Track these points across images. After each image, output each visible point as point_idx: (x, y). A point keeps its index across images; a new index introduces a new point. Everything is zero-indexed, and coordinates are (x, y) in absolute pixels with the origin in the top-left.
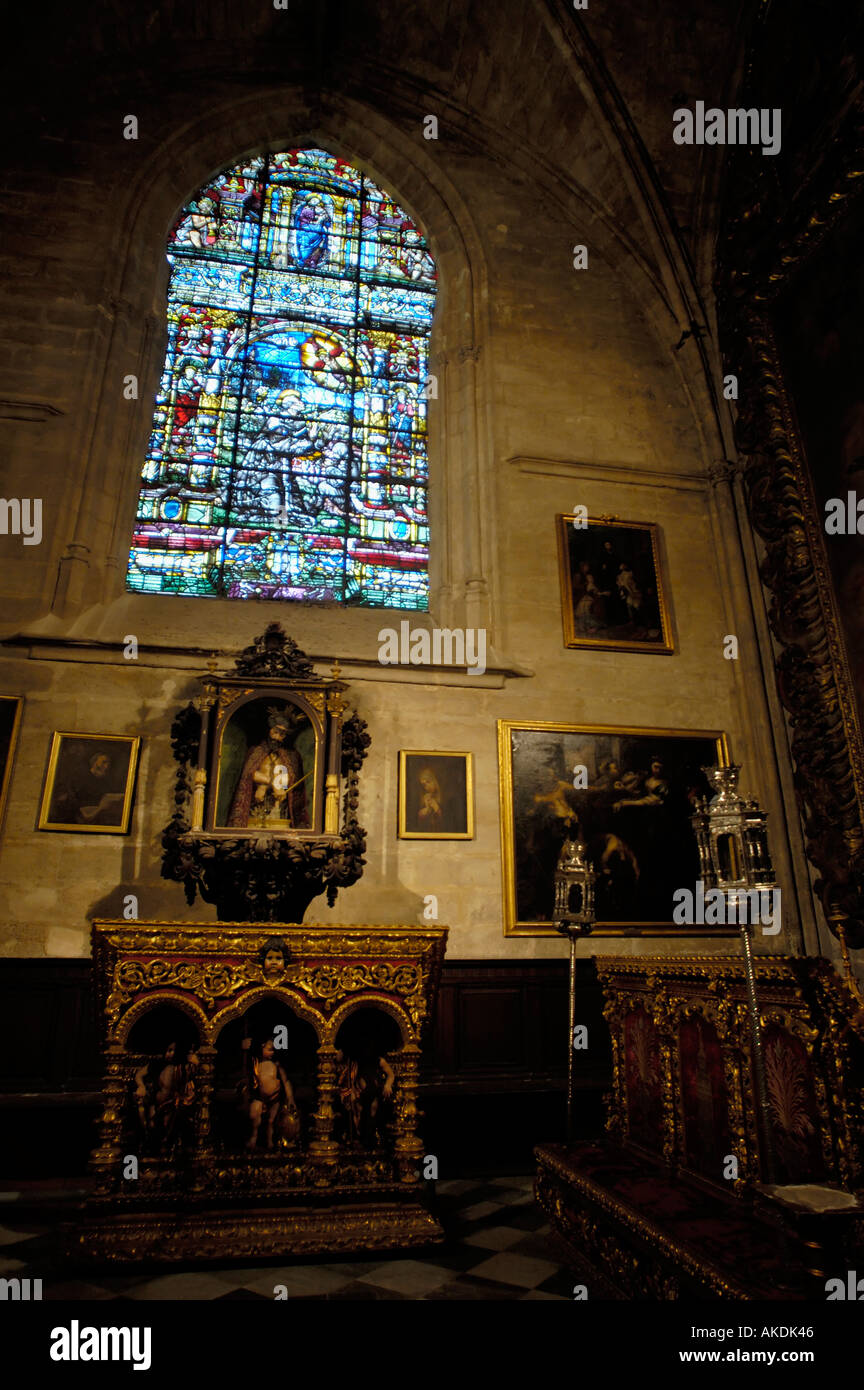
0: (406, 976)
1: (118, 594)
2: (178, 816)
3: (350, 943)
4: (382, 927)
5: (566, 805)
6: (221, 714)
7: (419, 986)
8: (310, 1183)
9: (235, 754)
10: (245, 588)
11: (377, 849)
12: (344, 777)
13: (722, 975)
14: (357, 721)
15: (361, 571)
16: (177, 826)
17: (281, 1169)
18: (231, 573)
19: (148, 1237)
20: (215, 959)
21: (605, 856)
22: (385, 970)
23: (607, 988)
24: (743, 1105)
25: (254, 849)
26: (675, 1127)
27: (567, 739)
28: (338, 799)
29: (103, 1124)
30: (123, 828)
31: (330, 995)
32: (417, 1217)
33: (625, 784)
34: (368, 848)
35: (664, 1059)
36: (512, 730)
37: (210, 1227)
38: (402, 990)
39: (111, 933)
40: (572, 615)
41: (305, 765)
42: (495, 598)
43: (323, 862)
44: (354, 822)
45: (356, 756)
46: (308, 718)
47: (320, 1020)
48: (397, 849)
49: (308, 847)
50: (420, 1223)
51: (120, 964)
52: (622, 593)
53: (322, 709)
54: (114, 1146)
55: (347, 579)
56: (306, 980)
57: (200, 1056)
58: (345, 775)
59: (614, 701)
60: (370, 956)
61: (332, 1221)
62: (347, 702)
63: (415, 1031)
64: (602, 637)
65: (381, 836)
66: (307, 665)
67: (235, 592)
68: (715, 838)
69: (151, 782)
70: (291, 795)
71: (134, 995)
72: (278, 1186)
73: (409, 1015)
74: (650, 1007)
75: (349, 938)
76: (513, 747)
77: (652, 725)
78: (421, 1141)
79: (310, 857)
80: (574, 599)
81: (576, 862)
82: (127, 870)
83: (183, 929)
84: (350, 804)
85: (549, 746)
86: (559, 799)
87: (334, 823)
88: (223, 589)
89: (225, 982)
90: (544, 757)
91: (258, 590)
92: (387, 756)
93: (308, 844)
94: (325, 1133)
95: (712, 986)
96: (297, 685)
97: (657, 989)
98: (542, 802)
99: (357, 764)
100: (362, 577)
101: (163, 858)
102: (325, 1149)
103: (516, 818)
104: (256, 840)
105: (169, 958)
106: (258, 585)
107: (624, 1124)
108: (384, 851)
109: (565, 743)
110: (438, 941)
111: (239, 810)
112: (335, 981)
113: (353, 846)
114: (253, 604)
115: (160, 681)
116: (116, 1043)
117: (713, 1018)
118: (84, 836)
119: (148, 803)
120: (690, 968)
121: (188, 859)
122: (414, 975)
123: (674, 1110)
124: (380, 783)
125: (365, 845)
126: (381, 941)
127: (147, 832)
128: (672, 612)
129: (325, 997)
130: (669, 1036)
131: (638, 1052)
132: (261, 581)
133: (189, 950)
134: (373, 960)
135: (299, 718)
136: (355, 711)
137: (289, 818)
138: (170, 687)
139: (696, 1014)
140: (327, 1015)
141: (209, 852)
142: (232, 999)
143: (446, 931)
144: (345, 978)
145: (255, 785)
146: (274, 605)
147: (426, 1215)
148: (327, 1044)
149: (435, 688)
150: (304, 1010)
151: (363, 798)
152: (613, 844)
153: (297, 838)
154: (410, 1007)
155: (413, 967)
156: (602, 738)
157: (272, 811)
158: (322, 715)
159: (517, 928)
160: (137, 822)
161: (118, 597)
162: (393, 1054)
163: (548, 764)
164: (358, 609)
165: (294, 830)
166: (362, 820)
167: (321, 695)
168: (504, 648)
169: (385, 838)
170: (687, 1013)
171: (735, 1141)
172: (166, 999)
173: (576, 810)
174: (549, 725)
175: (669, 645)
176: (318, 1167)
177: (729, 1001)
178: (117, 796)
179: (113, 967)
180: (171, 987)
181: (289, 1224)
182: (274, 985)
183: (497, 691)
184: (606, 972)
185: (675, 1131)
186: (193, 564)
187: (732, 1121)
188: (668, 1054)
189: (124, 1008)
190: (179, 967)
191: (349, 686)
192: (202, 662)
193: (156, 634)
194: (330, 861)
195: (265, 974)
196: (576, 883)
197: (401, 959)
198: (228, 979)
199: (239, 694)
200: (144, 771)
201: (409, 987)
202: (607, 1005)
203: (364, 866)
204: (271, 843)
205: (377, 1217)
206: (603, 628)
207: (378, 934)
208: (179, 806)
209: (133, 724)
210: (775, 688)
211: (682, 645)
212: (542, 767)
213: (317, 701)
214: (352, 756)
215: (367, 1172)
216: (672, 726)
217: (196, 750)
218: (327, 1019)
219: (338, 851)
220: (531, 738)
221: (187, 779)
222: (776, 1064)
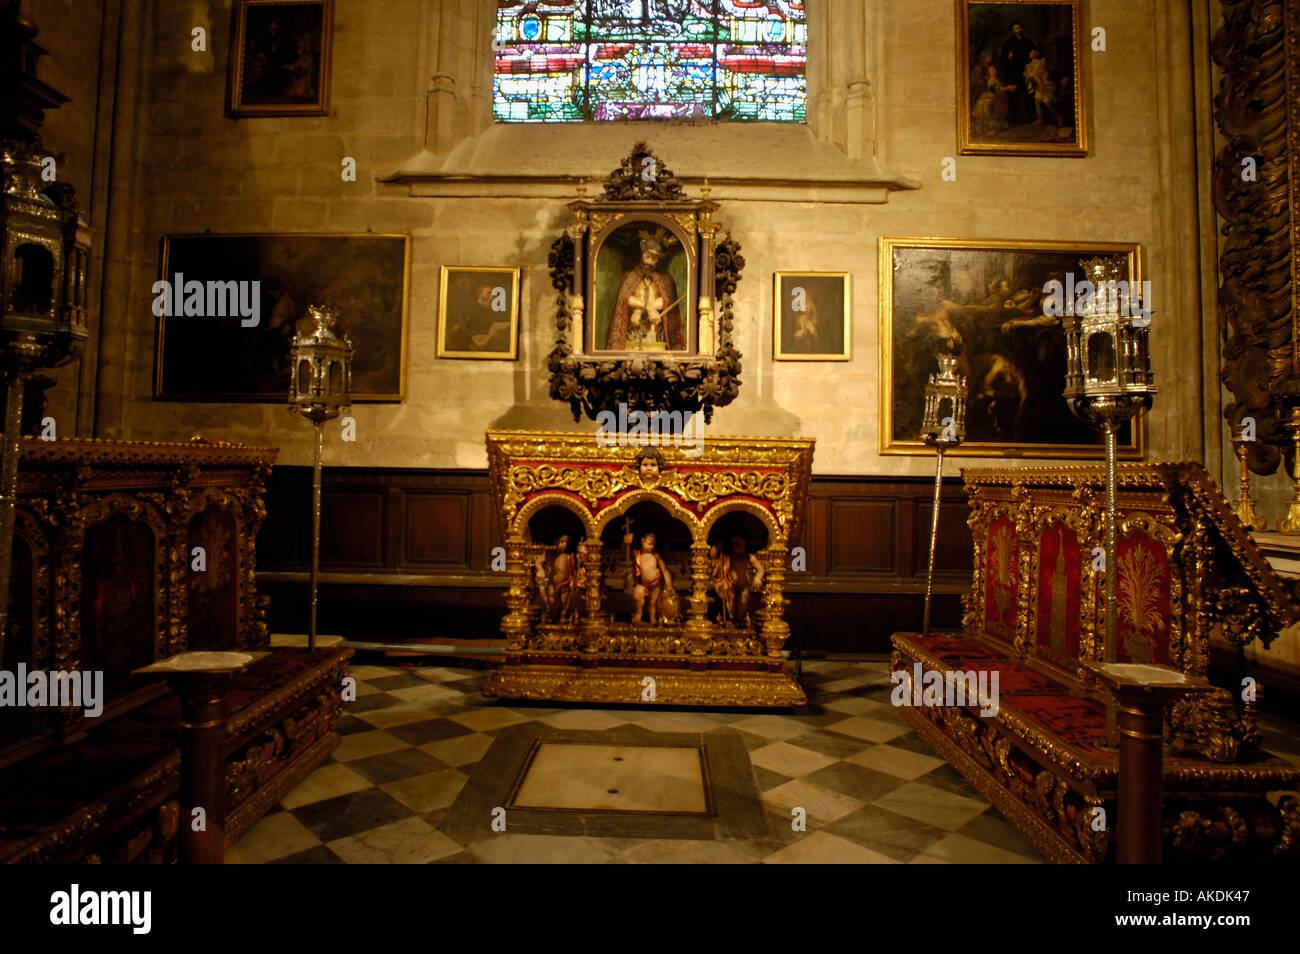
0: (773, 483)
1: (486, 125)
2: (561, 342)
3: (720, 452)
4: (751, 438)
5: (949, 326)
6: (593, 240)
7: (786, 492)
8: (687, 652)
9: (610, 281)
10: (611, 109)
11: (753, 370)
12: (718, 300)
13: (1089, 483)
14: (730, 243)
15: (732, 82)
16: (560, 351)
17: (663, 641)
18: (596, 94)
19: (554, 683)
20: (595, 465)
21: (990, 377)
22: (753, 477)
23: (973, 498)
24: (1096, 604)
25: (630, 370)
26: (1028, 623)
27: (955, 256)
28: (713, 323)
29: (510, 597)
30: (512, 354)
31: (702, 498)
32: (783, 683)
33: (1017, 303)
34: (743, 370)
35: (1023, 562)
36: (894, 247)
37: (604, 679)
38: (769, 496)
39: (502, 442)
40: (968, 117)
41: (679, 289)
42: (880, 102)
43: (697, 382)
44: (730, 345)
45: (730, 279)
46: (679, 242)
47: (693, 520)
48: (772, 370)
49: (682, 367)
50: (784, 688)
51: (513, 469)
52: (1030, 86)
53: (692, 231)
54: (521, 614)
55: (717, 92)
56: (679, 485)
57: (587, 546)
58: (719, 298)
59: (1012, 212)
60: (739, 464)
61: (707, 682)
62: (720, 224)
63: (782, 531)
64: (1002, 140)
65: (756, 358)
66: (675, 186)
67: (601, 114)
68: (1087, 337)
69: (534, 310)
70: (665, 319)
71: (528, 495)
72: (660, 652)
73: (777, 518)
74: (1014, 516)
75: (721, 448)
76: (894, 266)
77: (1053, 238)
78: (786, 624)
79: (685, 378)
80: (971, 97)
81: (948, 376)
82: (519, 392)
83: (565, 439)
84: (725, 326)
85: (933, 264)
86: (942, 320)
87: (708, 346)
88: (589, 112)
89: (606, 486)
90: (927, 275)
91: (625, 111)
92: (762, 279)
93: (683, 364)
94: (700, 614)
95: (1076, 493)
96: (667, 207)
97: (1022, 497)
98: (923, 323)
99: (731, 288)
100: (733, 88)
101: (551, 381)
102: (700, 626)
103: (895, 340)
104: (632, 361)
105: (555, 464)
106: (624, 105)
107: (980, 620)
108: (760, 373)
109: (952, 259)
110: (805, 452)
111: (616, 334)
112: (706, 487)
113: (729, 367)
114: (621, 126)
115: (533, 211)
116: (516, 534)
117: (1075, 525)
118: (479, 362)
119: (533, 330)
120: (1056, 477)
121: (571, 380)
122: (781, 482)
123: (1029, 608)
124: (755, 305)
125: (740, 366)
126: (750, 451)
127: (534, 358)
128: (1089, 104)
129: (697, 500)
130: (1030, 542)
131: (1000, 557)
132: (628, 100)
133: (572, 457)
134: (742, 469)
135: (670, 241)
136: (728, 233)
137: (665, 340)
138: (544, 217)
139: (1059, 523)
140: (700, 516)
141: (589, 373)
142: (613, 500)
143: (813, 443)
144: (716, 484)
145: (631, 310)
146: (641, 126)
147: (791, 683)
148: (700, 540)
149: (813, 205)
150: (678, 511)
151: (738, 321)
152: (999, 365)
153: (672, 359)
154: (777, 511)
155: (781, 475)
156: (994, 254)
157: (648, 335)
158: (693, 237)
159: (891, 447)
160: (524, 350)
161: (486, 128)
162: (763, 553)
163: (932, 283)
164: (730, 124)
165: (669, 352)
166: (738, 343)
167: (692, 216)
168: (888, 158)
169: (760, 360)
170: (1050, 520)
171: (1084, 635)
172: (555, 498)
173: (960, 330)
174: (936, 240)
175: (1082, 146)
176: (693, 639)
177: (1093, 508)
178: (503, 325)
179: (507, 471)
180: (558, 489)
181: (670, 681)
182: (650, 488)
183: (879, 206)
184: (973, 483)
185: (1028, 628)
186: (556, 87)
187: (1083, 618)
188: (1027, 559)
189: (519, 505)
190: (564, 472)
191: (719, 205)
192: (570, 190)
193: (525, 163)
194: (705, 380)
195: (642, 479)
196: (947, 396)
197: (769, 468)
198: (608, 483)
199: (609, 219)
200: (526, 300)
201: (776, 493)
202: (972, 514)
203: (739, 387)
204: (646, 364)
205: (746, 682)
206: (1004, 129)
207: (747, 444)
208: (561, 332)
209: (513, 255)
210: (1209, 191)
211: (1098, 144)
212: (925, 286)
213: (688, 222)
214: (725, 279)
215: (738, 647)
216: (1077, 238)
217: (571, 278)
218: (700, 519)
219: (712, 371)
220: (915, 256)
221: (566, 307)
222: (1135, 568)
